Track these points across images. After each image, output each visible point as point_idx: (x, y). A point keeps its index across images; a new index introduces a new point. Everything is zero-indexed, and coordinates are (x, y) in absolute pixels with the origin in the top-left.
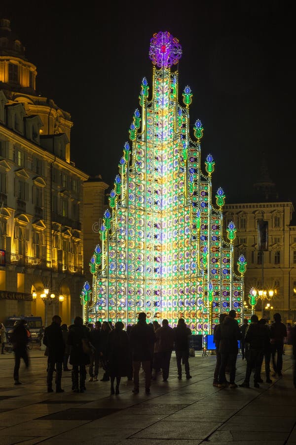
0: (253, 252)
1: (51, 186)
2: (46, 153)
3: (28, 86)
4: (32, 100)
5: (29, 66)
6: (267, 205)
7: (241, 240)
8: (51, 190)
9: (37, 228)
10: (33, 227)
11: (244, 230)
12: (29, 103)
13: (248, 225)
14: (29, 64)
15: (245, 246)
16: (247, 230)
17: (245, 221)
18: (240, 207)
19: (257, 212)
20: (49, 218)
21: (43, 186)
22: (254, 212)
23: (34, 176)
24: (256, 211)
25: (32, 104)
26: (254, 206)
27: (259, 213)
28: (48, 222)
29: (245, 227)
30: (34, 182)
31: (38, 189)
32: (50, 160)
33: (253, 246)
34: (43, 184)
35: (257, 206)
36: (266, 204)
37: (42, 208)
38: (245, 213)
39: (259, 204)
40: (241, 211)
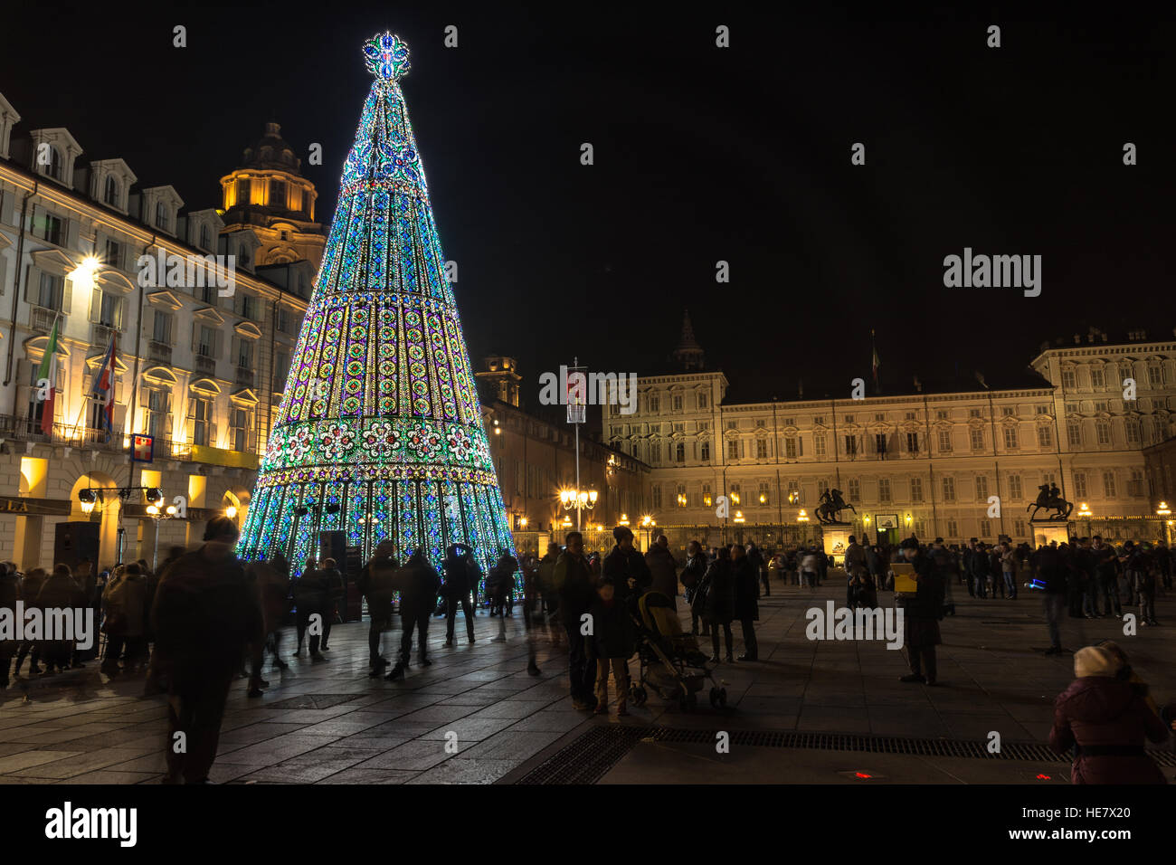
0: (670, 444)
1: (273, 337)
2: (261, 285)
3: (300, 209)
4: (299, 228)
5: (302, 184)
6: (688, 378)
7: (653, 427)
8: (273, 343)
9: (240, 402)
10: (230, 400)
11: (656, 414)
12: (294, 231)
13: (661, 407)
14: (303, 180)
15: (658, 436)
16: (661, 414)
17: (657, 401)
18: (649, 381)
19: (674, 388)
20: (266, 387)
21: (256, 337)
22: (669, 388)
23: (238, 320)
24: (672, 386)
25: (297, 232)
26: (669, 380)
27: (676, 389)
28: (266, 393)
29: (657, 409)
30: (235, 330)
31: (244, 340)
32: (271, 298)
33: (670, 435)
34: (258, 334)
35: (673, 379)
36: (686, 376)
37: (255, 372)
38: (657, 390)
39: (675, 377)
40: (650, 388)
